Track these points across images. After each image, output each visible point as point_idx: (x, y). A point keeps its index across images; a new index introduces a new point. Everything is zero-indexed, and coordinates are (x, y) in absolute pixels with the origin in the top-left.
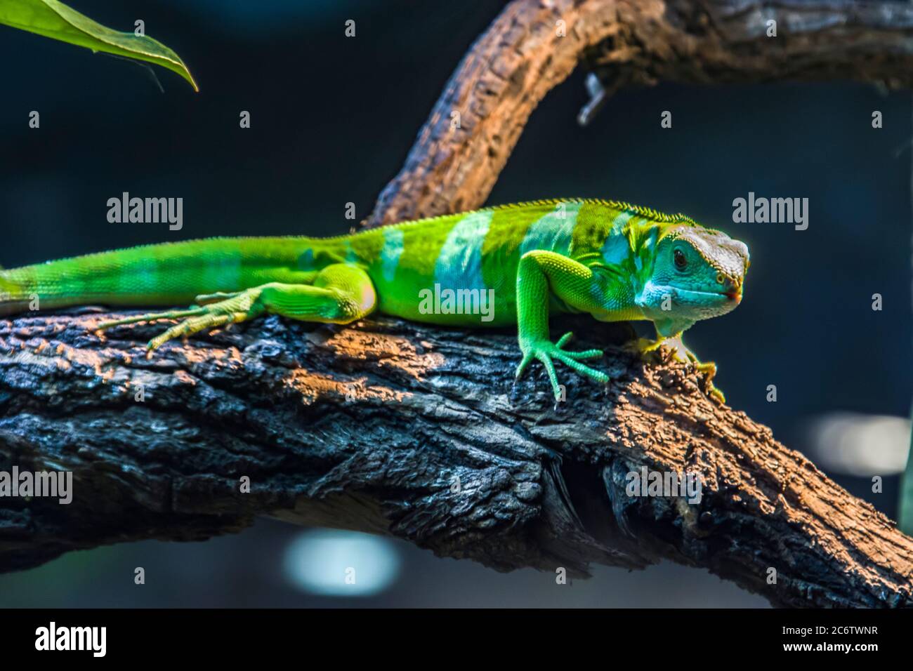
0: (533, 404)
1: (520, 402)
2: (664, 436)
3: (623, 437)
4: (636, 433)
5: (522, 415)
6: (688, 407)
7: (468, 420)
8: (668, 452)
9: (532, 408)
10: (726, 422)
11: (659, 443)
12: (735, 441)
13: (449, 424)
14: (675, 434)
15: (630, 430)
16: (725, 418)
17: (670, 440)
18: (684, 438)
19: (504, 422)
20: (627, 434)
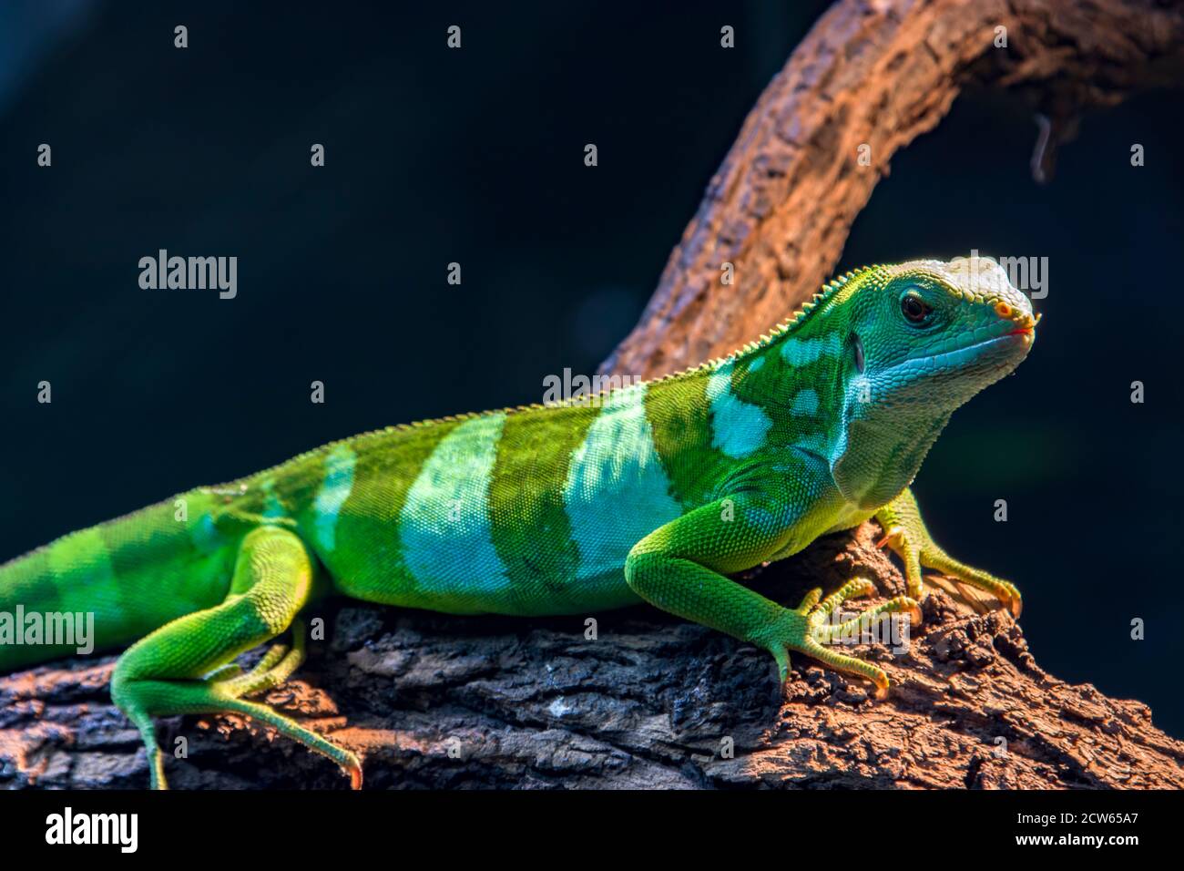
0: (707, 726)
1: (685, 725)
2: (928, 750)
3: (858, 762)
4: (880, 751)
5: (691, 745)
6: (975, 692)
7: (604, 766)
8: (935, 777)
9: (705, 733)
10: (1047, 708)
11: (919, 763)
12: (1055, 742)
13: (577, 777)
14: (948, 742)
15: (868, 746)
16: (1046, 702)
17: (940, 755)
18: (963, 749)
19: (667, 762)
20: (864, 755)
